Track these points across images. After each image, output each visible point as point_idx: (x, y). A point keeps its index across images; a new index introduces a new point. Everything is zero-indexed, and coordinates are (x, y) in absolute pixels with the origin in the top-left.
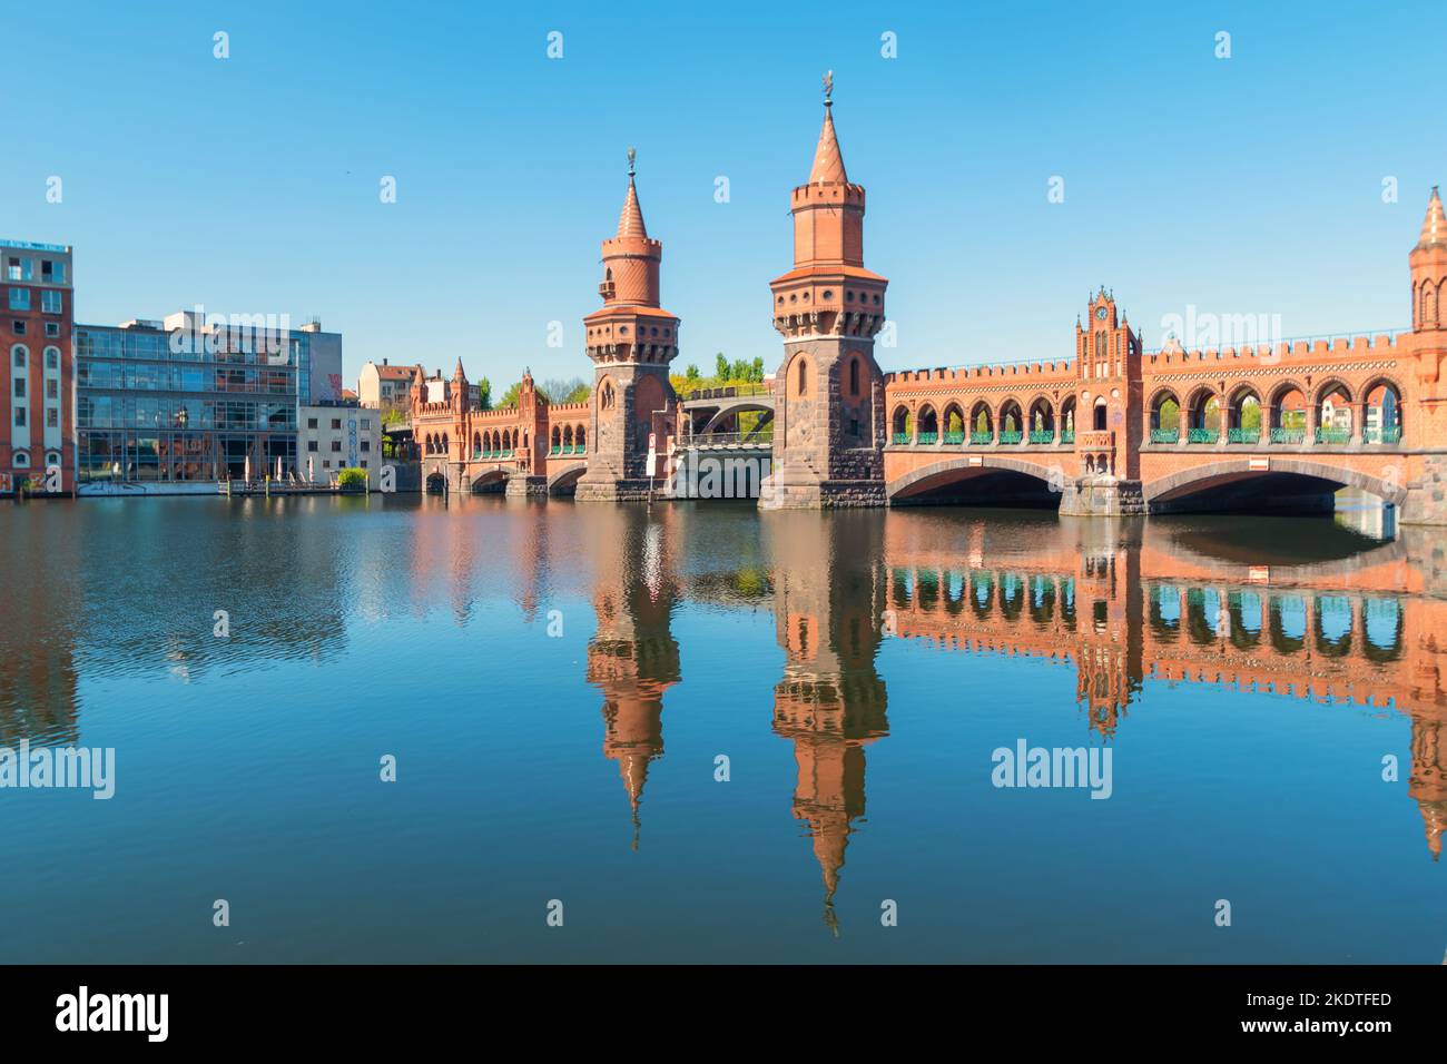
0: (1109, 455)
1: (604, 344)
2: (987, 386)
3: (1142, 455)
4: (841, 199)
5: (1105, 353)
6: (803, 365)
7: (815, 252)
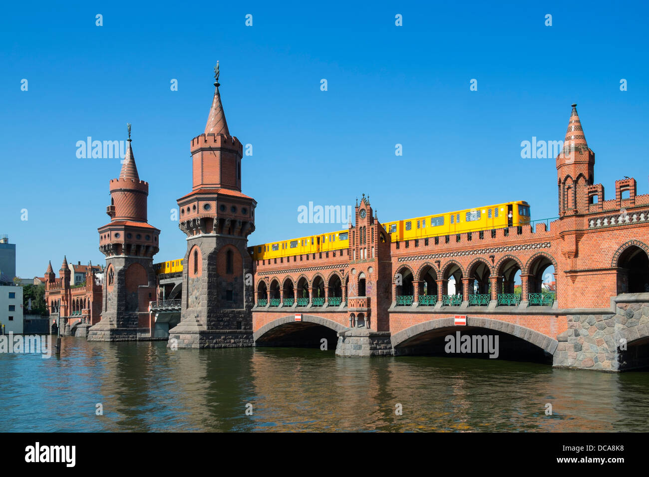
0: (365, 313)
1: (106, 244)
3: (390, 314)
4: (218, 144)
5: (365, 242)
6: (196, 254)
7: (202, 180)
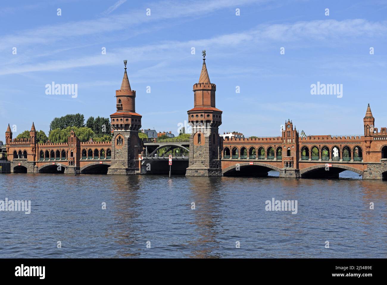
0: (292, 162)
1: (120, 124)
2: (254, 143)
3: (299, 163)
4: (210, 88)
5: (290, 137)
6: (199, 135)
